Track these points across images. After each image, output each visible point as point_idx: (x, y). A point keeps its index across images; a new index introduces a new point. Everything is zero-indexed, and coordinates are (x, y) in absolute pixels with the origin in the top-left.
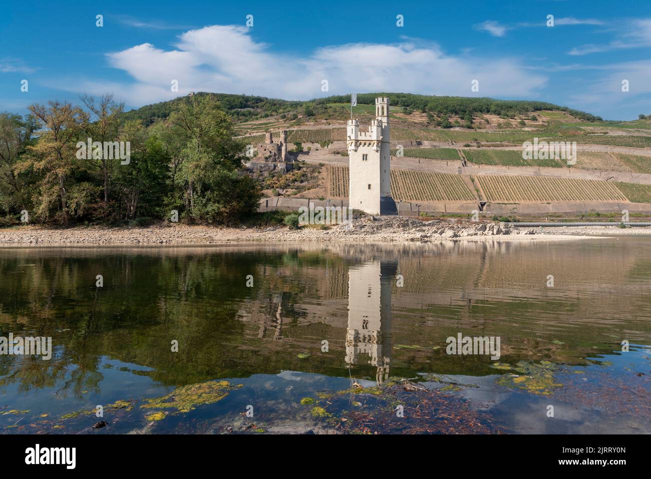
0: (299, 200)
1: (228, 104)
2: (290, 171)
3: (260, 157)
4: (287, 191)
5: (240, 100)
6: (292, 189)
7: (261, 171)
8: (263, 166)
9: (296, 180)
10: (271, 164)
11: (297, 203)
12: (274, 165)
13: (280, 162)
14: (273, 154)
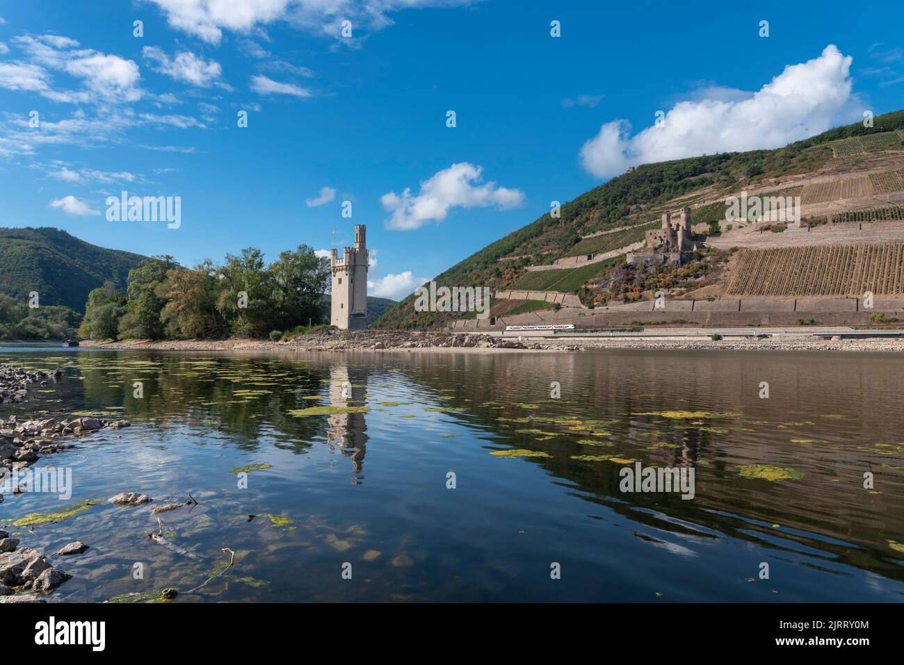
0: (680, 301)
1: (675, 175)
2: (685, 263)
3: (649, 249)
4: (673, 291)
5: (695, 164)
6: (681, 287)
7: (646, 267)
8: (649, 259)
9: (689, 275)
10: (660, 257)
11: (678, 306)
12: (664, 256)
13: (674, 251)
14: (666, 242)
